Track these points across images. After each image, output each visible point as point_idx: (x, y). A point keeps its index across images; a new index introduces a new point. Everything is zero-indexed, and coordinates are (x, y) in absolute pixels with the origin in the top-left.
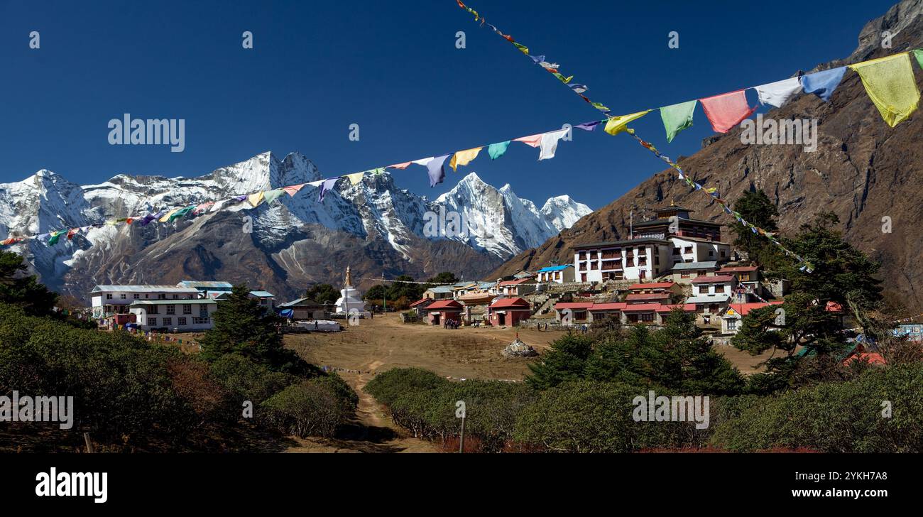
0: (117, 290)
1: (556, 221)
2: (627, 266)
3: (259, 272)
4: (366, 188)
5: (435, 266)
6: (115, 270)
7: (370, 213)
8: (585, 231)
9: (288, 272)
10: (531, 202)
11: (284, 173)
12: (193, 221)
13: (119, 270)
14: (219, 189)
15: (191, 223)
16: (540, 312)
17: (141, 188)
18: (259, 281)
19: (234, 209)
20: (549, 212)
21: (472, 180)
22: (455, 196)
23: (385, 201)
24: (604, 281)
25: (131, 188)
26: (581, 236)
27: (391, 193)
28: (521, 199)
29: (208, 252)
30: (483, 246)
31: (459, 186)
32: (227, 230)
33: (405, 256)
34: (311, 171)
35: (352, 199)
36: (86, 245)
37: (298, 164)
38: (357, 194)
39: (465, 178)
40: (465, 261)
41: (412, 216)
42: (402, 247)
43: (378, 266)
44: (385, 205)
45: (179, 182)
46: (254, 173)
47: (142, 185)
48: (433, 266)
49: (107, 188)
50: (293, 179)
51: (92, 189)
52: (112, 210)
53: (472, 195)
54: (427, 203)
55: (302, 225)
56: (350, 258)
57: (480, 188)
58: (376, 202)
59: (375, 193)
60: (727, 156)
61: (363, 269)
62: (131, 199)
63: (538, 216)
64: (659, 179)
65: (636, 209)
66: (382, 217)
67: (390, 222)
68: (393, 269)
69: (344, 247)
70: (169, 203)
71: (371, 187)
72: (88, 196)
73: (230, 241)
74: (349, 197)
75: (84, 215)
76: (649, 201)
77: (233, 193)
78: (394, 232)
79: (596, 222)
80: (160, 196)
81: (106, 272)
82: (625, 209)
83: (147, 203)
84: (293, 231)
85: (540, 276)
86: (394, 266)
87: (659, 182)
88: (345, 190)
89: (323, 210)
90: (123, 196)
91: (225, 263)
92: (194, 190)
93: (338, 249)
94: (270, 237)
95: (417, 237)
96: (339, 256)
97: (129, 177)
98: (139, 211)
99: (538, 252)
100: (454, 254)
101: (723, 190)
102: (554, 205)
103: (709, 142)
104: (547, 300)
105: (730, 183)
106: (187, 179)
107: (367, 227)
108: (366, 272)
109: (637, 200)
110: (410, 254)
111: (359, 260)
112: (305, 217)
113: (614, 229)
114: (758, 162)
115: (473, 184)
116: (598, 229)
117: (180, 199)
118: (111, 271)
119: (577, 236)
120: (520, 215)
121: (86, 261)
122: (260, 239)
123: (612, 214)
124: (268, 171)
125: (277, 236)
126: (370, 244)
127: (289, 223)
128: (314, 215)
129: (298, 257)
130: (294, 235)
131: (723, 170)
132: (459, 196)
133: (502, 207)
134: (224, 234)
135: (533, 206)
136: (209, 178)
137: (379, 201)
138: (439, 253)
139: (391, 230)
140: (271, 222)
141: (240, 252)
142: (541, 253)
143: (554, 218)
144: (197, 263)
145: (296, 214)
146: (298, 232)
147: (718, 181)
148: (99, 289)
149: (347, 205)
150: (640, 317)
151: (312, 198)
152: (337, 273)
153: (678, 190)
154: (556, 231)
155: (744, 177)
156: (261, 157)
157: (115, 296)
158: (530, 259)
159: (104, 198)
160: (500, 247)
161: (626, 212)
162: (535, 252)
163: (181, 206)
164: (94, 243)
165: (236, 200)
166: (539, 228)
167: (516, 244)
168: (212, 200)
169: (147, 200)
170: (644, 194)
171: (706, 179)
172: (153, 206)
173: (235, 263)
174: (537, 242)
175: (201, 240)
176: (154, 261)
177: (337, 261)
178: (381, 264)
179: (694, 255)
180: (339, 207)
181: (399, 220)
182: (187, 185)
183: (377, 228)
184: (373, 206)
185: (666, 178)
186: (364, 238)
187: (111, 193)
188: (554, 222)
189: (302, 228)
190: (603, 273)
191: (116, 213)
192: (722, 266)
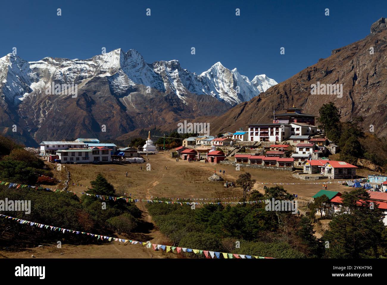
0: (51, 143)
1: (259, 87)
2: (271, 135)
3: (113, 107)
4: (166, 68)
5: (199, 107)
6: (43, 103)
7: (168, 80)
8: (272, 94)
9: (127, 108)
10: (247, 77)
11: (127, 59)
12: (82, 81)
13: (45, 104)
14: (95, 66)
15: (81, 82)
16: (230, 156)
17: (57, 64)
18: (113, 111)
19: (102, 76)
20: (255, 83)
21: (218, 66)
22: (210, 73)
23: (175, 75)
24: (261, 141)
25: (53, 64)
26: (270, 96)
27: (178, 71)
28: (242, 76)
29: (88, 96)
30: (222, 98)
31: (212, 68)
32: (98, 86)
33: (184, 102)
34: (140, 59)
35: (160, 73)
36: (30, 91)
37: (134, 55)
38: (162, 71)
39: (215, 65)
40: (213, 105)
41: (188, 82)
42: (183, 97)
43: (171, 106)
44: (176, 76)
45: (76, 62)
46: (112, 59)
47: (58, 63)
48: (198, 107)
49: (41, 63)
50: (131, 62)
51: (34, 64)
52: (43, 75)
53: (218, 73)
54: (196, 76)
55: (135, 85)
56: (157, 101)
57: (222, 70)
58: (171, 75)
59: (171, 70)
60: (344, 59)
61: (164, 107)
62: (52, 69)
63: (250, 85)
64: (309, 70)
65: (297, 84)
66: (173, 82)
67: (178, 85)
68: (178, 108)
69: (154, 97)
70: (70, 72)
71: (169, 68)
72: (32, 67)
73: (99, 91)
74: (158, 72)
75: (29, 76)
76: (304, 80)
77: (102, 68)
78: (179, 90)
79: (277, 90)
80: (66, 68)
81: (39, 104)
82: (292, 84)
83: (60, 71)
84: (130, 87)
85: (234, 136)
86: (179, 106)
87: (309, 71)
88: (156, 68)
89: (145, 78)
90: (48, 67)
91: (97, 102)
92: (83, 66)
93: (152, 97)
94: (119, 90)
95: (190, 92)
96: (152, 100)
97: (52, 58)
98: (56, 75)
99: (248, 103)
100: (208, 102)
101: (340, 76)
102: (258, 79)
103: (335, 52)
104: (234, 150)
105: (344, 73)
106: (79, 60)
107: (166, 87)
108: (165, 109)
109: (298, 79)
110: (187, 101)
111: (162, 103)
112: (136, 81)
113: (286, 94)
114: (359, 63)
115: (218, 68)
116: (278, 93)
117: (76, 70)
118: (42, 104)
119: (268, 96)
120: (241, 83)
121: (29, 98)
122: (114, 91)
123: (285, 86)
124: (119, 58)
125: (122, 90)
126: (167, 95)
127: (128, 84)
128: (140, 80)
129: (132, 100)
130: (130, 90)
131: (341, 66)
132: (212, 73)
133: (232, 79)
134: (97, 88)
135: (248, 79)
136: (90, 60)
137: (173, 74)
138: (201, 101)
139: (178, 89)
140: (120, 83)
141: (104, 97)
142: (250, 104)
143: (258, 85)
144: (83, 101)
145: (132, 80)
146: (133, 88)
147: (339, 72)
148: (44, 143)
149: (157, 76)
150: (270, 163)
151: (140, 71)
152: (151, 109)
153: (319, 75)
154: (259, 92)
155: (351, 70)
156: (116, 51)
157: (50, 146)
158: (244, 107)
159: (39, 68)
160: (231, 99)
161: (292, 86)
162: (247, 103)
163: (76, 73)
164: (34, 90)
165: (103, 71)
166: (250, 90)
167: (239, 98)
168: (91, 71)
169: (60, 70)
170: (301, 77)
171: (332, 70)
172: (63, 73)
173: (102, 102)
174: (249, 97)
175: (85, 90)
176: (62, 100)
177: (151, 103)
178: (172, 105)
179: (300, 132)
180: (153, 76)
181: (182, 84)
182: (80, 63)
183: (171, 88)
184: (170, 77)
185: (313, 69)
186: (164, 92)
187: (43, 66)
188: (258, 87)
189: (135, 86)
190: (260, 137)
191: (45, 76)
192: (312, 137)
